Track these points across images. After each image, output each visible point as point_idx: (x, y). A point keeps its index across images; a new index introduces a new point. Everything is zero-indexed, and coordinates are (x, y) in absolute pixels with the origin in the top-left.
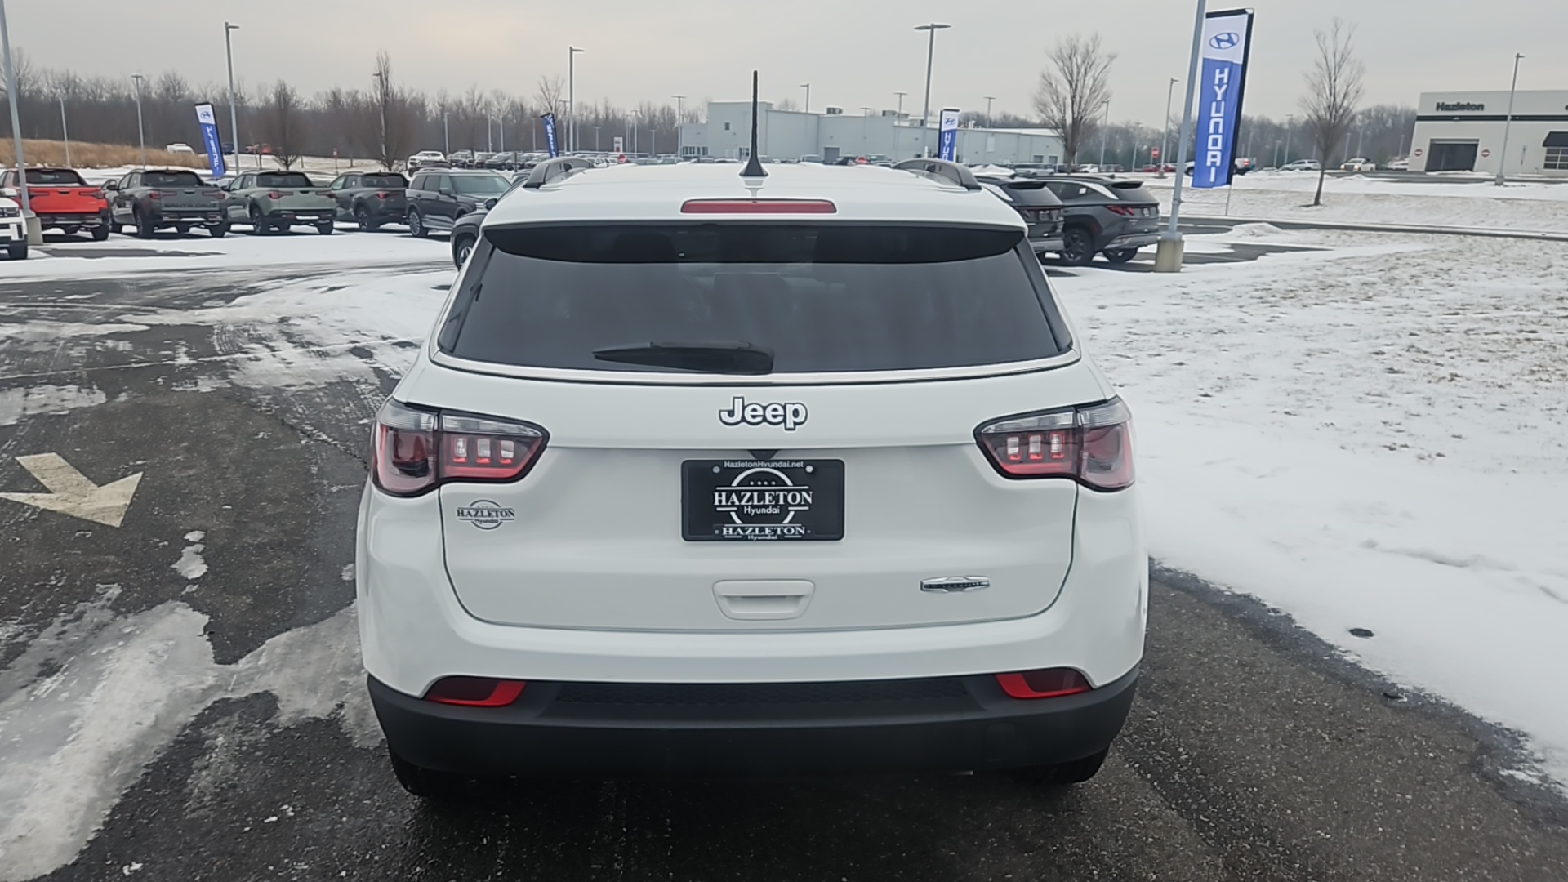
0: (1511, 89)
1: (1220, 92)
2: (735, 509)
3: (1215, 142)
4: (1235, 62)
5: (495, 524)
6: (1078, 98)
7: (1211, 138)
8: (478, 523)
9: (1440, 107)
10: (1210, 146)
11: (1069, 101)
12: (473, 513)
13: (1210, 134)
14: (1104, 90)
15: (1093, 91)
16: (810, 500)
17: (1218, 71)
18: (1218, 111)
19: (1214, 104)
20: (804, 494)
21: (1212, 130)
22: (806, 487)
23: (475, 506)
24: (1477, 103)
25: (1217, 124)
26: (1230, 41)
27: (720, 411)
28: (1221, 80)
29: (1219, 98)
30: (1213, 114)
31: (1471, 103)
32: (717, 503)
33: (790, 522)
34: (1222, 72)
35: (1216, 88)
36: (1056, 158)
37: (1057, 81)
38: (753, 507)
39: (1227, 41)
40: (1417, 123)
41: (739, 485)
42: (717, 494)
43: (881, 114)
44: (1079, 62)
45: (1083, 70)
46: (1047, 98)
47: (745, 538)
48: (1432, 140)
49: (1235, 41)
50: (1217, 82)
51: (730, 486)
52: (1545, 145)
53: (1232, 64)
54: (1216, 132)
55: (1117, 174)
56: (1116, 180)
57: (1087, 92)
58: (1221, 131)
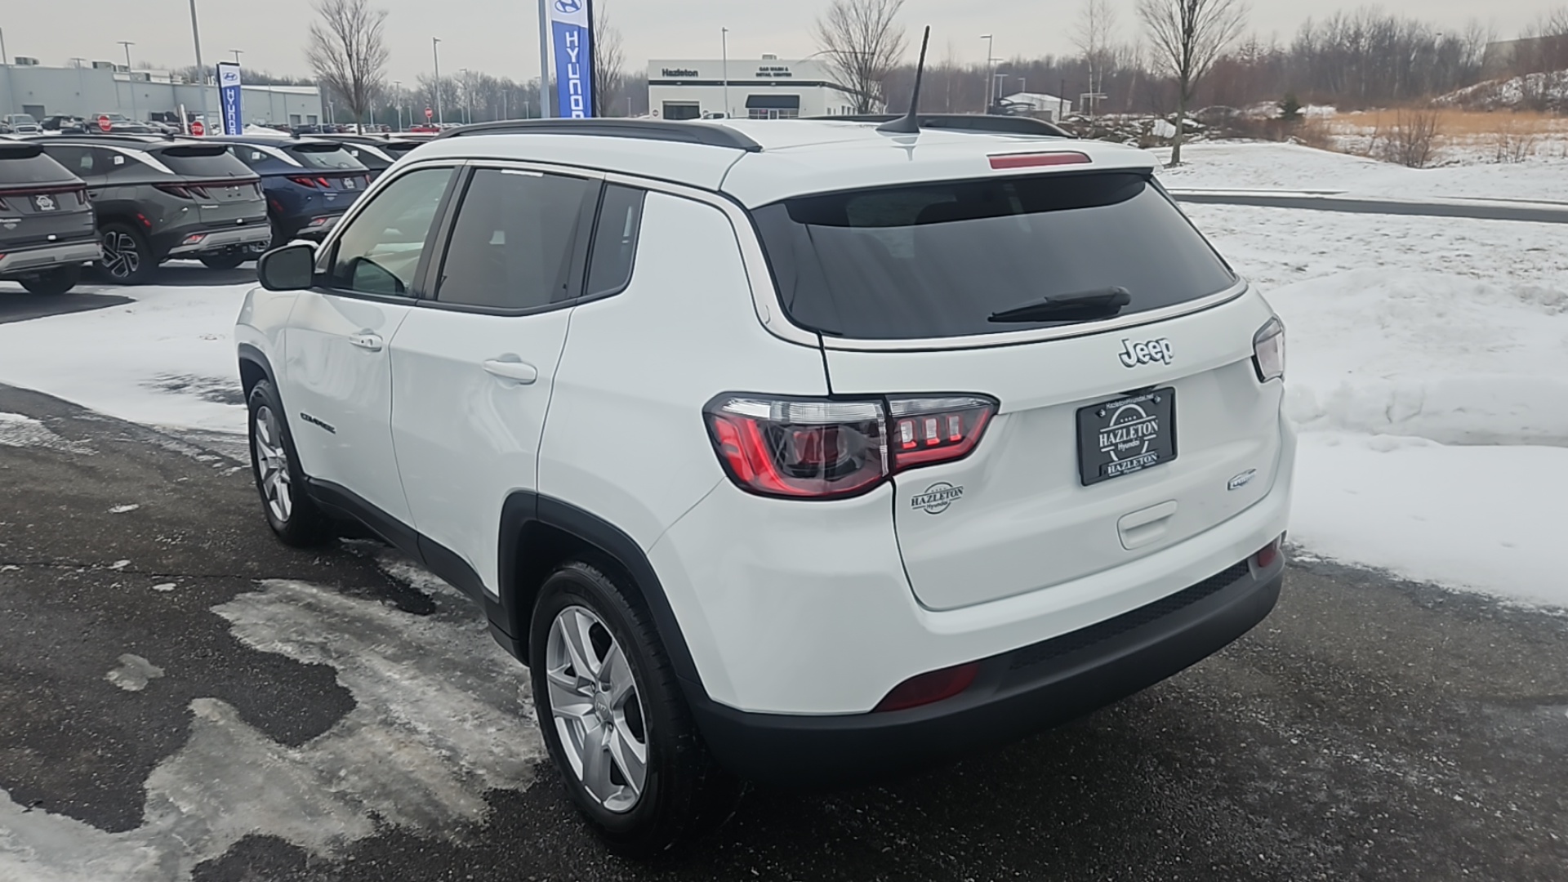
0: (722, 58)
1: (573, 55)
2: (1112, 448)
3: (577, 104)
4: (582, 26)
5: (944, 506)
6: (354, 55)
7: (573, 98)
8: (929, 510)
9: (666, 73)
10: (573, 107)
11: (345, 57)
12: (926, 499)
13: (570, 95)
14: (381, 47)
15: (369, 48)
16: (1156, 427)
17: (568, 34)
18: (574, 73)
19: (570, 66)
20: (1153, 423)
21: (572, 92)
22: (1154, 417)
23: (930, 491)
24: (692, 70)
25: (575, 85)
26: (574, 5)
27: (1120, 355)
28: (572, 42)
29: (574, 60)
30: (571, 76)
31: (688, 70)
32: (1101, 445)
33: (1147, 452)
34: (572, 36)
35: (569, 50)
36: (315, 117)
37: (329, 35)
38: (1124, 442)
39: (571, 5)
40: (651, 87)
41: (1115, 424)
42: (1101, 436)
43: (91, 66)
44: (350, 17)
45: (355, 26)
46: (321, 53)
47: (1122, 473)
48: (664, 102)
49: (579, 5)
50: (568, 45)
51: (1109, 426)
52: (747, 106)
53: (579, 27)
54: (576, 93)
55: (391, 135)
56: (392, 141)
57: (363, 49)
58: (580, 92)
